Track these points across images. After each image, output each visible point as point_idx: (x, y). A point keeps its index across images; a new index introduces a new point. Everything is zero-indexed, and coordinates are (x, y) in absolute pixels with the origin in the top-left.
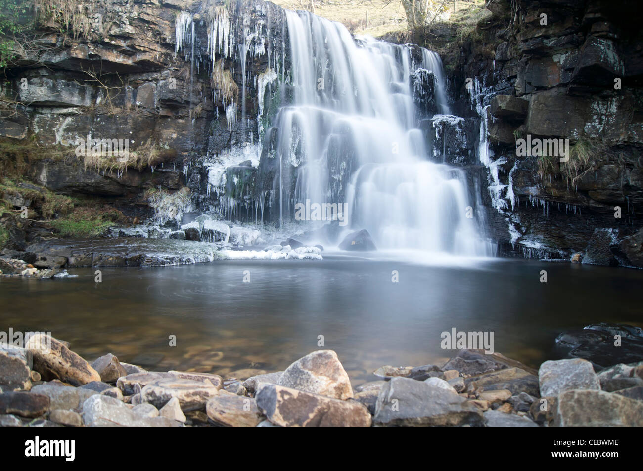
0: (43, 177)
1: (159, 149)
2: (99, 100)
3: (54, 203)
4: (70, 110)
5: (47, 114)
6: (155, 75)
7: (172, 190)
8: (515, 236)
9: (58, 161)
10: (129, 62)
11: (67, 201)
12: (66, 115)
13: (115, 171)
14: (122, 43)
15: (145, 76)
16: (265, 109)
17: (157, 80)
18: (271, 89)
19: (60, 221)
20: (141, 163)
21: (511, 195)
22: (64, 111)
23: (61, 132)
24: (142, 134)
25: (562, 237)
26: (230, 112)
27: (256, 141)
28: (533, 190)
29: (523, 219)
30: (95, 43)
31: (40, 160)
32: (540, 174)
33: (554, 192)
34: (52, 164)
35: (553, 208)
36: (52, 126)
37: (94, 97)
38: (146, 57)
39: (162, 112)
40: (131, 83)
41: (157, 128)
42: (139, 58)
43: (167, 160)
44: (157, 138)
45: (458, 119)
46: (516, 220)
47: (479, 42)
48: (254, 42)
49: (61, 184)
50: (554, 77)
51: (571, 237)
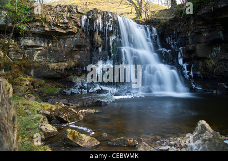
0: (32, 73)
1: (74, 61)
2: (50, 45)
3: (38, 82)
4: (40, 48)
5: (31, 50)
6: (72, 36)
7: (79, 76)
8: (194, 86)
9: (38, 67)
10: (65, 32)
11: (43, 81)
12: (38, 50)
13: (61, 70)
14: (63, 25)
15: (68, 36)
16: (113, 48)
17: (73, 38)
18: (114, 41)
19: (41, 89)
20: (69, 67)
21: (192, 74)
22: (38, 48)
23: (36, 56)
24: (68, 57)
25: (205, 86)
26: (100, 49)
27: (110, 59)
28: (198, 73)
29: (194, 81)
30: (54, 25)
31: (30, 67)
32: (200, 68)
33: (204, 73)
34: (35, 68)
35: (204, 77)
36: (33, 54)
37: (48, 44)
38: (71, 30)
39: (75, 49)
40: (63, 39)
41: (73, 54)
42: (68, 30)
43: (78, 65)
44: (73, 58)
45: (169, 50)
46: (193, 81)
47: (169, 25)
48: (109, 26)
49: (39, 75)
50: (203, 40)
51: (208, 85)
